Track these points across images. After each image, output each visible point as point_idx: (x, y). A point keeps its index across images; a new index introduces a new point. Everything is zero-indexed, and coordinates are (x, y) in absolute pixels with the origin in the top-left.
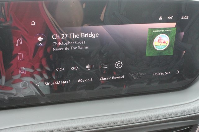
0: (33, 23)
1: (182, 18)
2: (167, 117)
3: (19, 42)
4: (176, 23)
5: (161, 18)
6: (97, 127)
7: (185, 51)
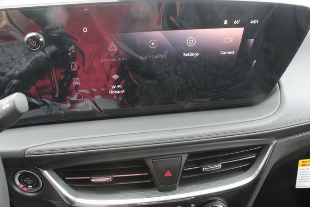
0: (85, 30)
1: (252, 22)
2: (233, 134)
3: (71, 51)
4: (243, 28)
5: (226, 22)
6: (154, 142)
7: (255, 61)
